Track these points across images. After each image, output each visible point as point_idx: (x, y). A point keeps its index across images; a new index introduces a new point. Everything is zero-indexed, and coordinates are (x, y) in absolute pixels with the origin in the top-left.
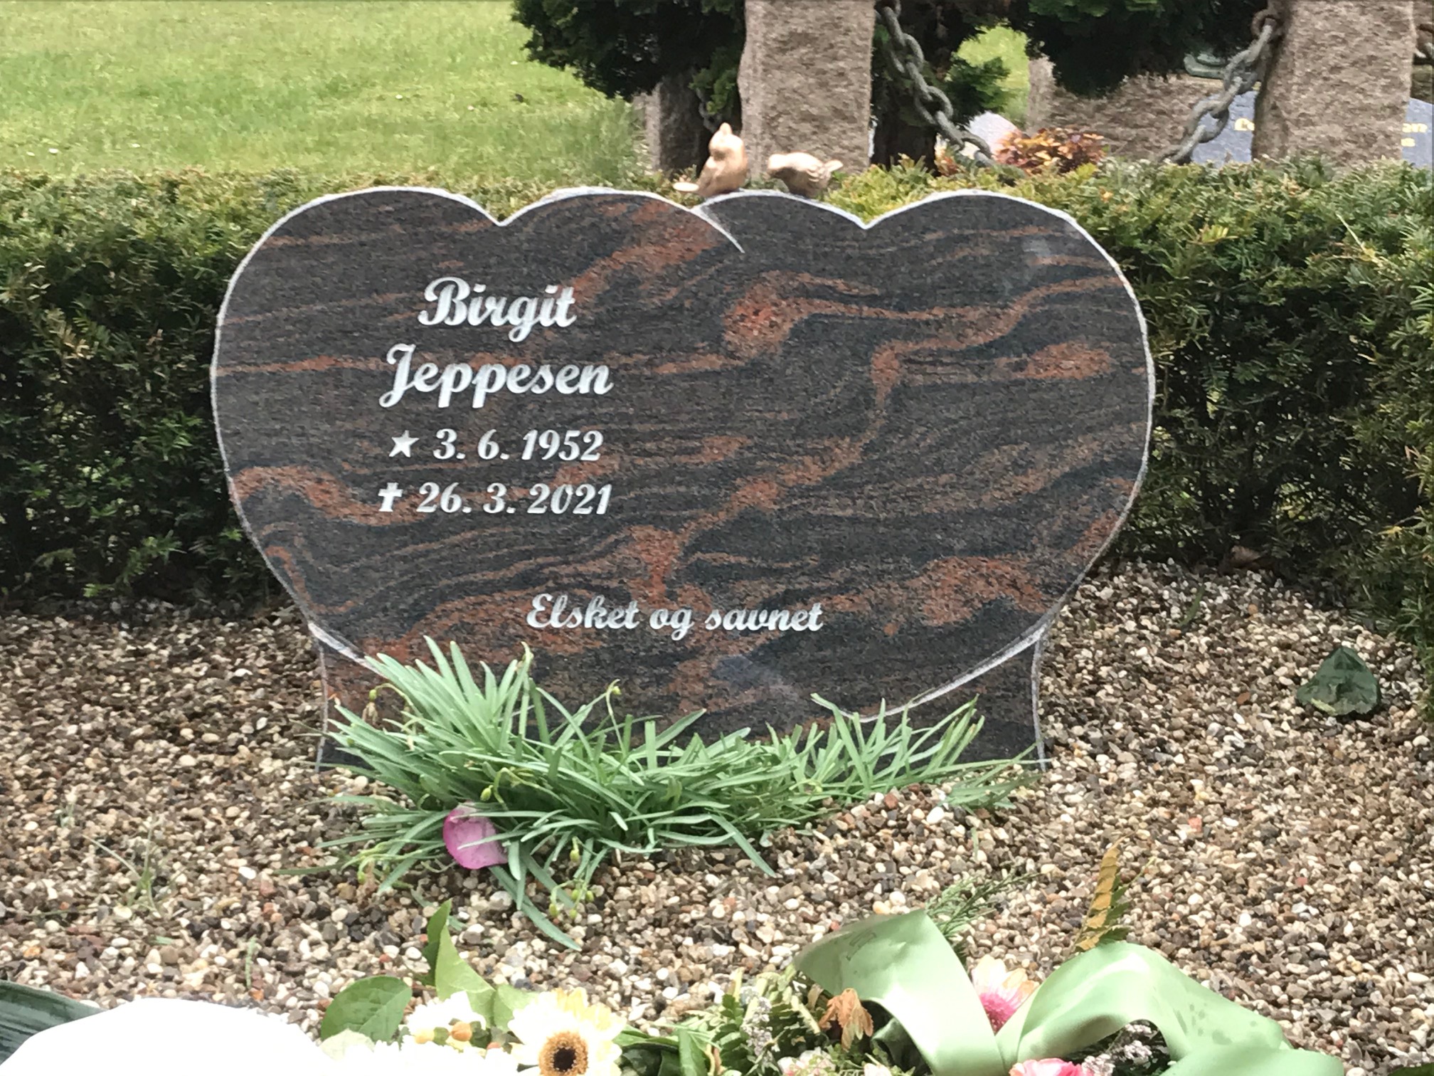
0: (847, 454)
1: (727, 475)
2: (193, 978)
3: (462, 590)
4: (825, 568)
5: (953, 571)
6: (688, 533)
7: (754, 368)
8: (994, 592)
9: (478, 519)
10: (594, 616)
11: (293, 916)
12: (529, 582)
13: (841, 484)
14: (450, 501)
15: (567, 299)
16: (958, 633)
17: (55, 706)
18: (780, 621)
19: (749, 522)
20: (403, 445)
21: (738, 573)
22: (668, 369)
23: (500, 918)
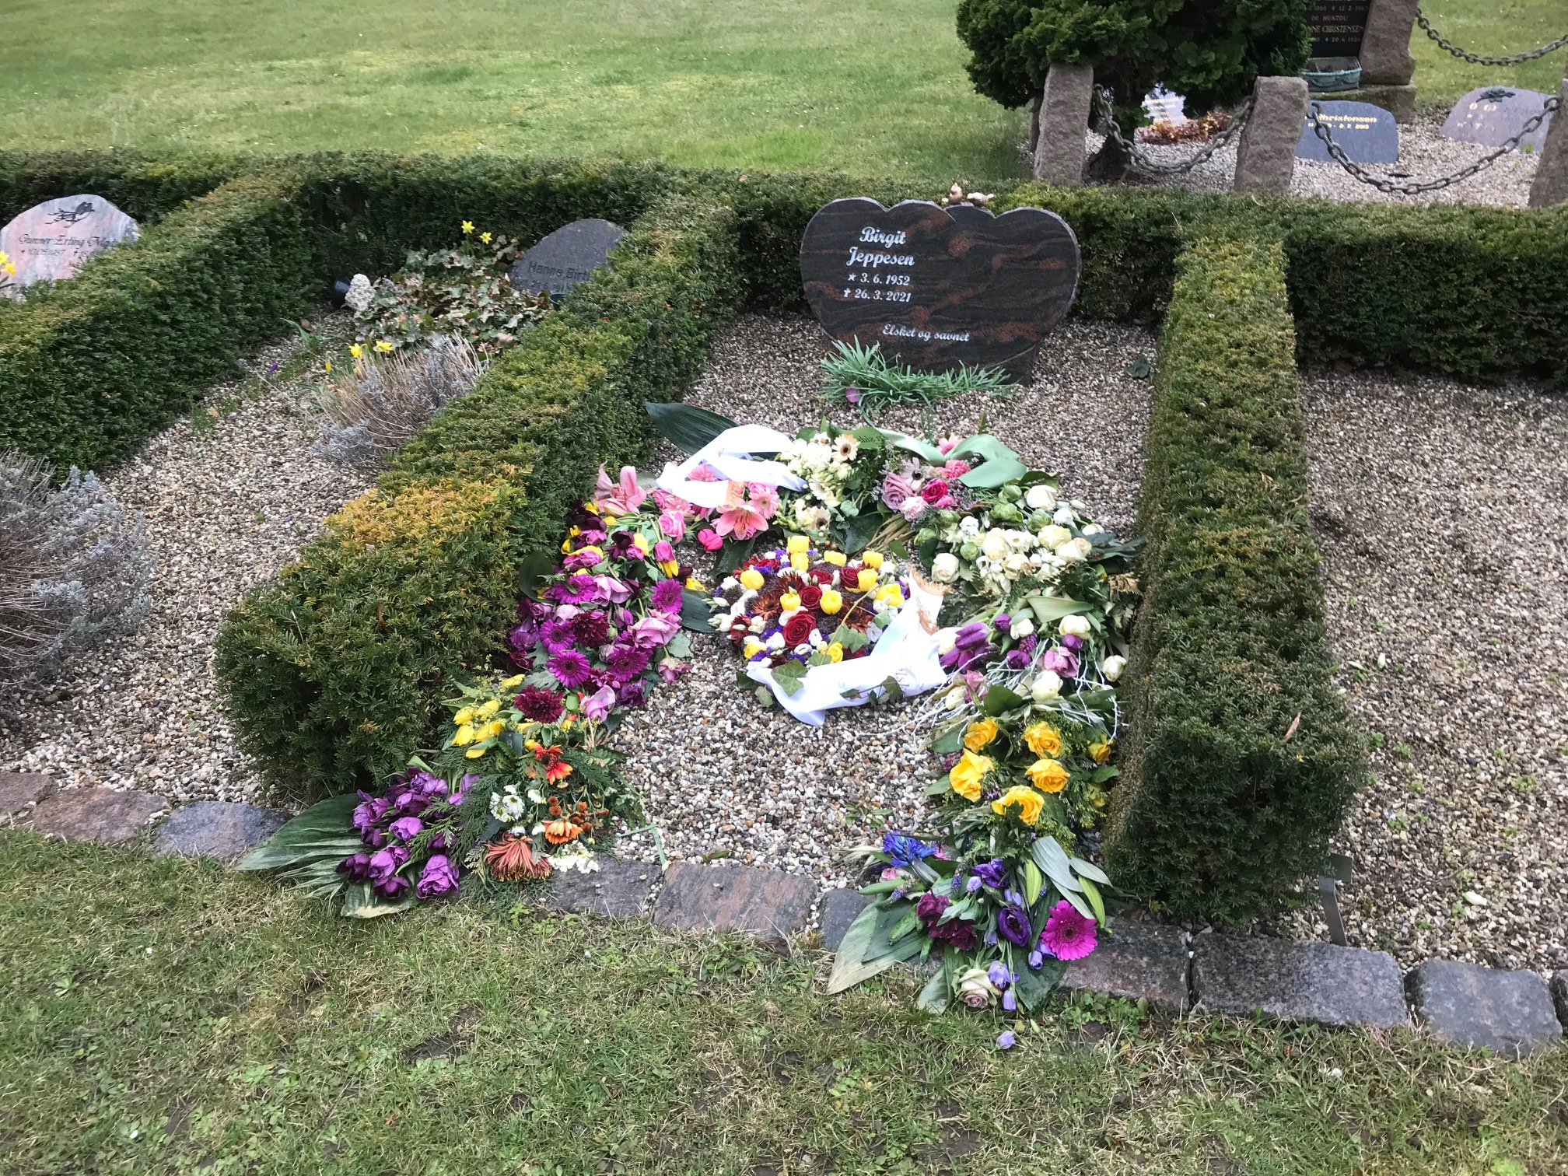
0: (982, 288)
1: (945, 292)
2: (776, 424)
3: (865, 322)
4: (971, 323)
5: (1009, 326)
6: (932, 309)
7: (957, 260)
8: (1021, 333)
9: (872, 300)
10: (902, 332)
11: (805, 410)
12: (884, 321)
13: (979, 297)
14: (865, 295)
15: (903, 235)
16: (1008, 345)
17: (757, 344)
18: (957, 338)
19: (951, 307)
20: (852, 277)
21: (945, 322)
22: (931, 259)
23: (857, 416)
